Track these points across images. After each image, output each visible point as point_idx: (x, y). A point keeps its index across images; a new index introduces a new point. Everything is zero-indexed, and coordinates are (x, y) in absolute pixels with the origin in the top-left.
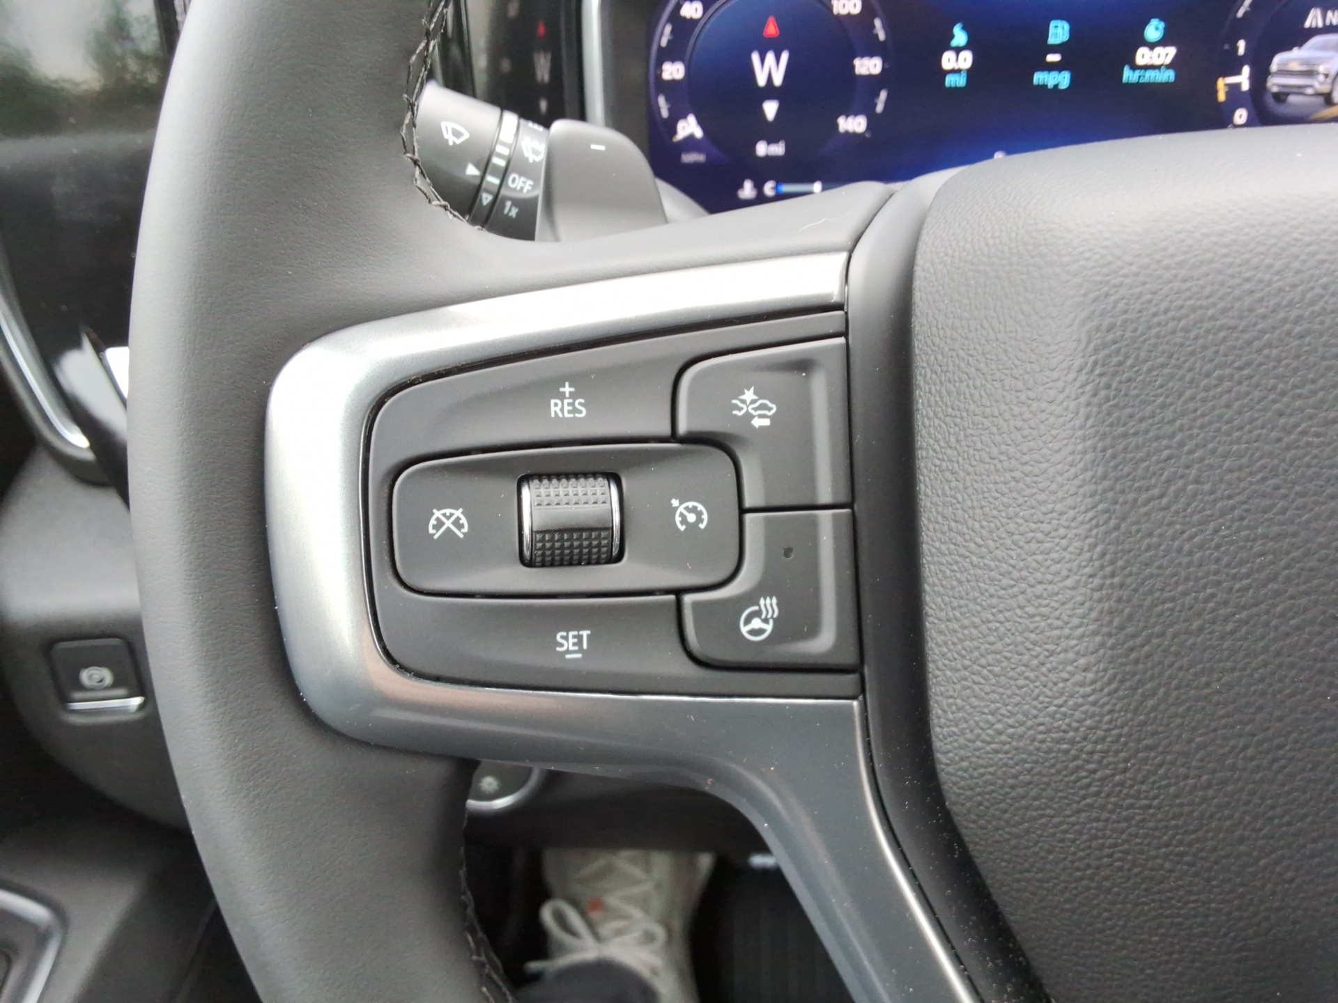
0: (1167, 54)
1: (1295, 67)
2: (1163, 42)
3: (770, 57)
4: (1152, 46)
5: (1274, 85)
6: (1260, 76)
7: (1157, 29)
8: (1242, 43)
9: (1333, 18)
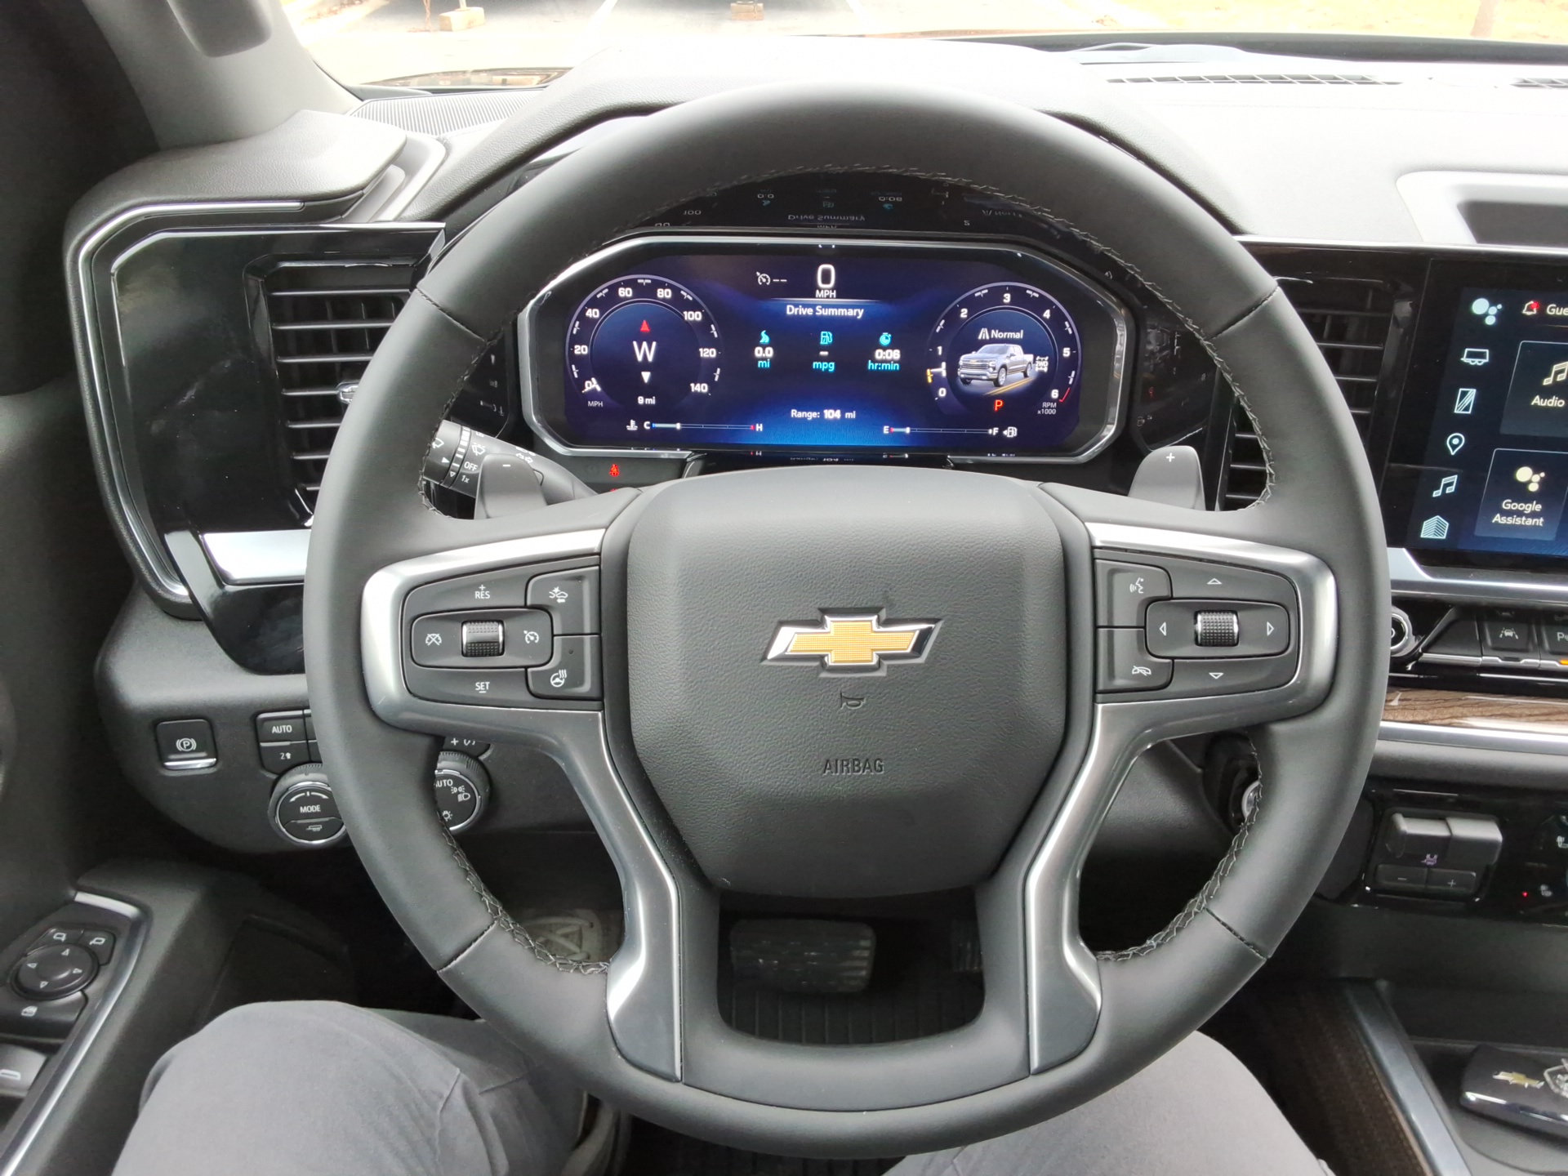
0: (896, 354)
1: (974, 362)
2: (892, 346)
3: (645, 344)
4: (884, 348)
5: (962, 373)
6: (953, 368)
7: (887, 338)
8: (940, 348)
9: (996, 334)
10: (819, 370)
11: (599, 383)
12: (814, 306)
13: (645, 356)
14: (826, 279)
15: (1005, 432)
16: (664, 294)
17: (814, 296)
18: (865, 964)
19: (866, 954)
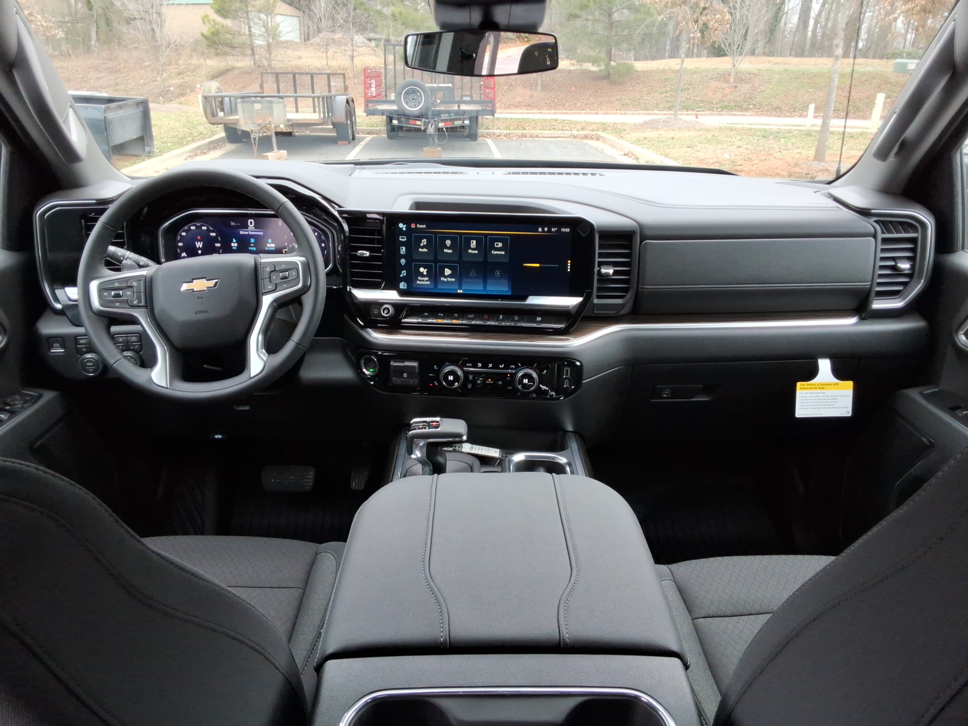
0: (273, 245)
2: (272, 243)
3: (199, 243)
4: (270, 243)
7: (270, 241)
8: (286, 243)
10: (251, 250)
11: (186, 254)
12: (248, 231)
13: (199, 247)
14: (251, 223)
16: (204, 228)
17: (248, 228)
18: (311, 480)
19: (312, 477)
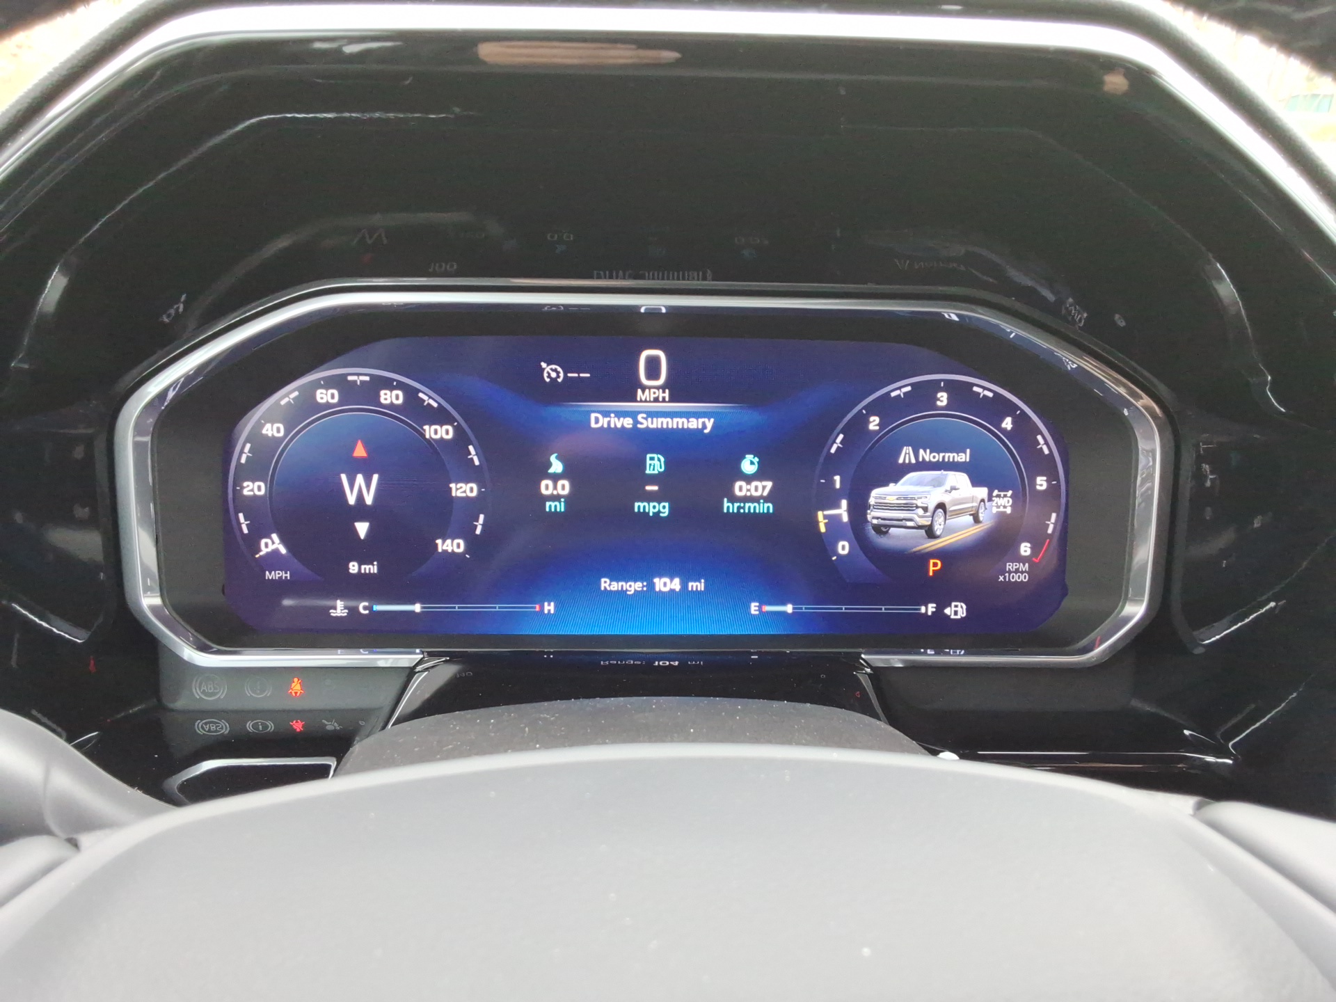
0: (764, 487)
1: (892, 500)
2: (758, 476)
3: (360, 479)
4: (749, 479)
5: (874, 518)
6: (859, 508)
8: (837, 478)
9: (925, 455)
10: (646, 514)
11: (283, 540)
12: (633, 415)
13: (360, 497)
14: (653, 371)
15: (947, 611)
16: (389, 397)
17: (635, 400)
